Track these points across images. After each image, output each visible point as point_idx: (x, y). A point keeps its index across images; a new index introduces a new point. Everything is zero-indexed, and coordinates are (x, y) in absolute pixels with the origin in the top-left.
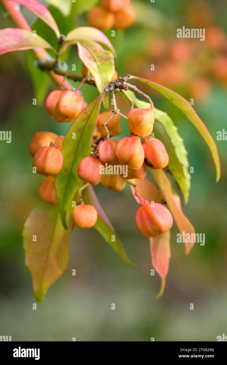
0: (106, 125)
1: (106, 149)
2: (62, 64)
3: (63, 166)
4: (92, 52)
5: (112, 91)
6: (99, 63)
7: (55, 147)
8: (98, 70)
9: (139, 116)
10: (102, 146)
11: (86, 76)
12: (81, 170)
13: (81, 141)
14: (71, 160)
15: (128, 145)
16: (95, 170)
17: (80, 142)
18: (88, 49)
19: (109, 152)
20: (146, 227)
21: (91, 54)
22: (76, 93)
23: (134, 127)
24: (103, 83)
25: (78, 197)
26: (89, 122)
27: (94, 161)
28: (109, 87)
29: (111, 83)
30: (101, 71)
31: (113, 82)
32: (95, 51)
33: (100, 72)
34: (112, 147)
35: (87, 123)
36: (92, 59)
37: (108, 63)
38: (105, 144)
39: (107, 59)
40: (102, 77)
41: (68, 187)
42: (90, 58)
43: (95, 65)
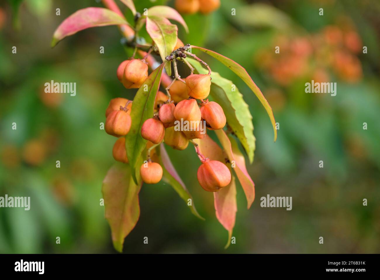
0: (168, 90)
1: (166, 111)
3: (131, 128)
4: (160, 26)
5: (173, 59)
6: (164, 35)
7: (124, 111)
8: (163, 41)
9: (195, 80)
10: (163, 109)
11: (153, 47)
12: (144, 130)
13: (146, 104)
14: (138, 122)
15: (184, 107)
16: (156, 130)
17: (146, 106)
18: (156, 24)
19: (169, 113)
21: (159, 27)
22: (142, 62)
23: (191, 90)
24: (166, 52)
25: (147, 156)
26: (153, 87)
27: (156, 122)
28: (171, 55)
29: (173, 52)
30: (165, 41)
31: (175, 51)
32: (163, 25)
33: (164, 43)
34: (171, 110)
35: (151, 89)
36: (159, 32)
37: (172, 35)
38: (166, 106)
39: (172, 31)
40: (165, 47)
41: (136, 146)
42: (157, 31)
43: (160, 37)
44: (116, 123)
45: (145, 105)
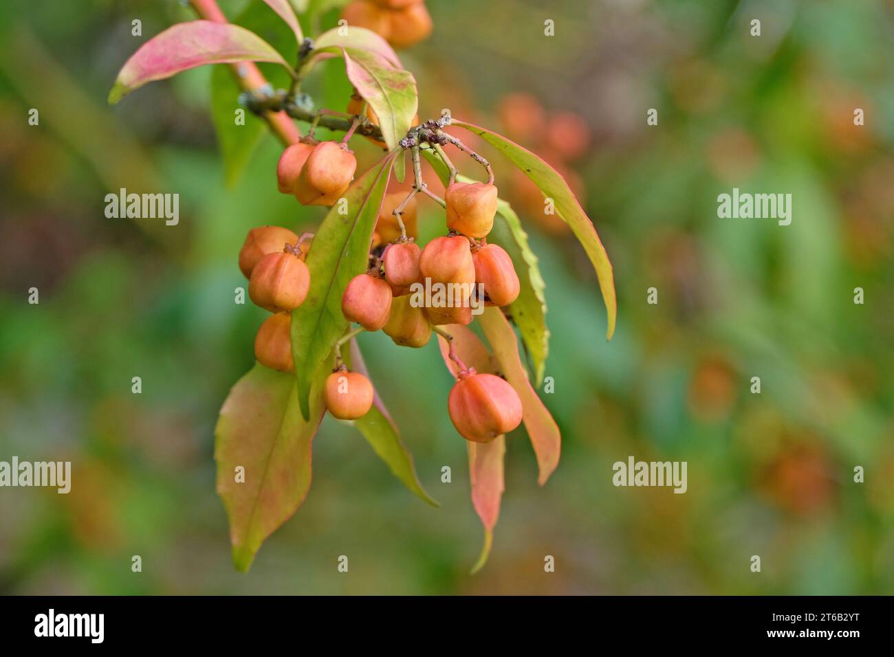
0: (401, 214)
1: (401, 259)
2: (304, 99)
3: (309, 293)
4: (371, 71)
5: (415, 145)
6: (387, 92)
7: (295, 255)
8: (386, 104)
9: (471, 196)
10: (392, 254)
11: (360, 117)
12: (348, 299)
13: (348, 242)
14: (324, 282)
15: (445, 252)
16: (377, 300)
17: (346, 246)
18: (362, 66)
19: (408, 265)
20: (469, 422)
21: (370, 74)
22: (342, 148)
23: (459, 217)
24: (396, 131)
25: (335, 358)
26: (364, 207)
27: (375, 283)
28: (409, 137)
29: (413, 130)
30: (391, 107)
31: (417, 129)
32: (377, 70)
33: (390, 109)
34: (412, 257)
35: (360, 209)
36: (374, 83)
37: (404, 92)
38: (399, 249)
39: (403, 85)
40: (393, 119)
41: (317, 335)
42: (369, 82)
43: (379, 95)
44: (279, 281)
45: (345, 244)
